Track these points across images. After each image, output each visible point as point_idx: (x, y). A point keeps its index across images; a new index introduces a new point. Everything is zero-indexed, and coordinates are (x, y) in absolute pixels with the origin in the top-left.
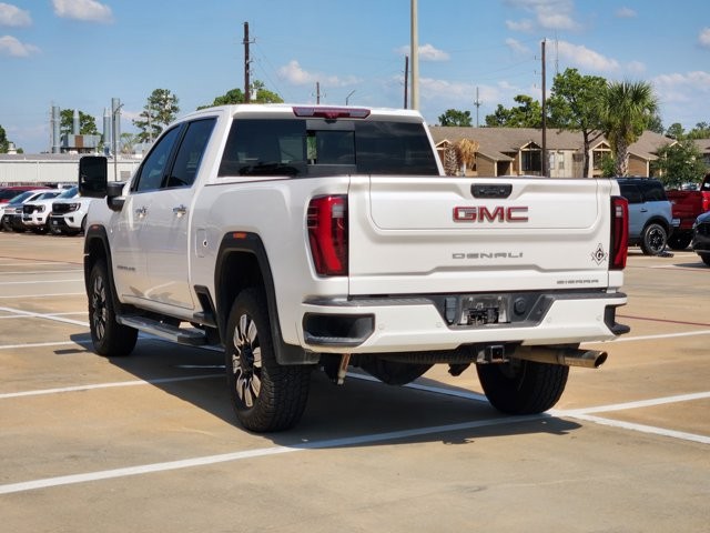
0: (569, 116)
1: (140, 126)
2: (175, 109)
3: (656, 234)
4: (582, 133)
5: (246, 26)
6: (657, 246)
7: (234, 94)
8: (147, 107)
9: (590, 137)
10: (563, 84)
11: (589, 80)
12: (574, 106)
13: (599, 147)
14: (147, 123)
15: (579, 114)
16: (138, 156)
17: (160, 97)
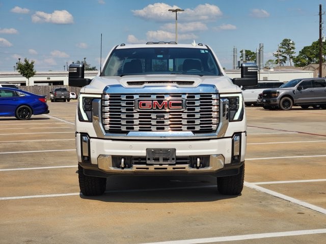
1: (276, 56)
2: (293, 48)
5: (320, 6)
14: (279, 55)
16: (271, 70)
17: (286, 43)
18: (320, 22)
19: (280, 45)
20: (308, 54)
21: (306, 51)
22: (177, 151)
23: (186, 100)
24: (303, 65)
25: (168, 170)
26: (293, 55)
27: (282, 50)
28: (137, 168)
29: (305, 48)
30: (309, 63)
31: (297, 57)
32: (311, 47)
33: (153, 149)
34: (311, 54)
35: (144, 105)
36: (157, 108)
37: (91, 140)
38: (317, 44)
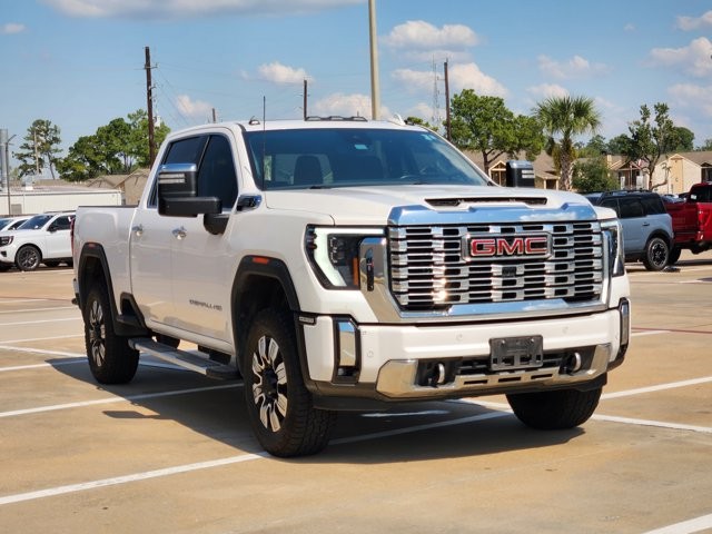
0: (469, 137)
1: (20, 158)
2: (56, 140)
3: (658, 249)
4: (481, 153)
5: (147, 51)
6: (659, 261)
7: (117, 124)
8: (28, 139)
9: (490, 157)
10: (460, 105)
11: (487, 100)
12: (473, 127)
13: (497, 167)
14: (27, 155)
15: (478, 134)
16: (27, 188)
17: (40, 128)
18: (149, 83)
19: (28, 134)
20: (90, 153)
21: (83, 147)
22: (545, 341)
23: (554, 235)
24: (80, 177)
25: (523, 381)
26: (56, 155)
27: (31, 143)
28: (466, 383)
29: (81, 140)
30: (92, 175)
31: (66, 160)
32: (95, 137)
33: (504, 339)
34: (96, 154)
35: (480, 247)
36: (505, 254)
37: (362, 328)
38: (109, 132)
